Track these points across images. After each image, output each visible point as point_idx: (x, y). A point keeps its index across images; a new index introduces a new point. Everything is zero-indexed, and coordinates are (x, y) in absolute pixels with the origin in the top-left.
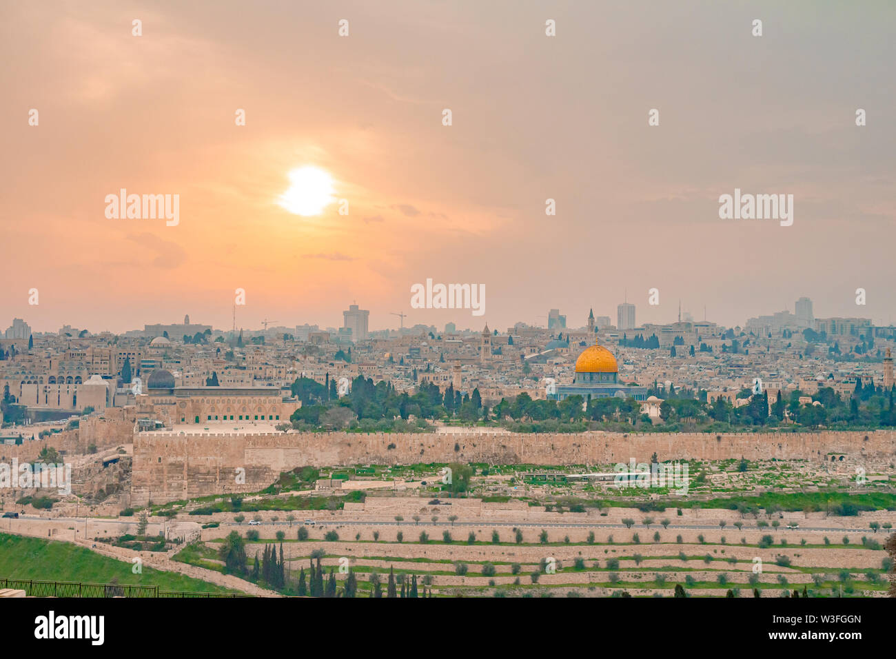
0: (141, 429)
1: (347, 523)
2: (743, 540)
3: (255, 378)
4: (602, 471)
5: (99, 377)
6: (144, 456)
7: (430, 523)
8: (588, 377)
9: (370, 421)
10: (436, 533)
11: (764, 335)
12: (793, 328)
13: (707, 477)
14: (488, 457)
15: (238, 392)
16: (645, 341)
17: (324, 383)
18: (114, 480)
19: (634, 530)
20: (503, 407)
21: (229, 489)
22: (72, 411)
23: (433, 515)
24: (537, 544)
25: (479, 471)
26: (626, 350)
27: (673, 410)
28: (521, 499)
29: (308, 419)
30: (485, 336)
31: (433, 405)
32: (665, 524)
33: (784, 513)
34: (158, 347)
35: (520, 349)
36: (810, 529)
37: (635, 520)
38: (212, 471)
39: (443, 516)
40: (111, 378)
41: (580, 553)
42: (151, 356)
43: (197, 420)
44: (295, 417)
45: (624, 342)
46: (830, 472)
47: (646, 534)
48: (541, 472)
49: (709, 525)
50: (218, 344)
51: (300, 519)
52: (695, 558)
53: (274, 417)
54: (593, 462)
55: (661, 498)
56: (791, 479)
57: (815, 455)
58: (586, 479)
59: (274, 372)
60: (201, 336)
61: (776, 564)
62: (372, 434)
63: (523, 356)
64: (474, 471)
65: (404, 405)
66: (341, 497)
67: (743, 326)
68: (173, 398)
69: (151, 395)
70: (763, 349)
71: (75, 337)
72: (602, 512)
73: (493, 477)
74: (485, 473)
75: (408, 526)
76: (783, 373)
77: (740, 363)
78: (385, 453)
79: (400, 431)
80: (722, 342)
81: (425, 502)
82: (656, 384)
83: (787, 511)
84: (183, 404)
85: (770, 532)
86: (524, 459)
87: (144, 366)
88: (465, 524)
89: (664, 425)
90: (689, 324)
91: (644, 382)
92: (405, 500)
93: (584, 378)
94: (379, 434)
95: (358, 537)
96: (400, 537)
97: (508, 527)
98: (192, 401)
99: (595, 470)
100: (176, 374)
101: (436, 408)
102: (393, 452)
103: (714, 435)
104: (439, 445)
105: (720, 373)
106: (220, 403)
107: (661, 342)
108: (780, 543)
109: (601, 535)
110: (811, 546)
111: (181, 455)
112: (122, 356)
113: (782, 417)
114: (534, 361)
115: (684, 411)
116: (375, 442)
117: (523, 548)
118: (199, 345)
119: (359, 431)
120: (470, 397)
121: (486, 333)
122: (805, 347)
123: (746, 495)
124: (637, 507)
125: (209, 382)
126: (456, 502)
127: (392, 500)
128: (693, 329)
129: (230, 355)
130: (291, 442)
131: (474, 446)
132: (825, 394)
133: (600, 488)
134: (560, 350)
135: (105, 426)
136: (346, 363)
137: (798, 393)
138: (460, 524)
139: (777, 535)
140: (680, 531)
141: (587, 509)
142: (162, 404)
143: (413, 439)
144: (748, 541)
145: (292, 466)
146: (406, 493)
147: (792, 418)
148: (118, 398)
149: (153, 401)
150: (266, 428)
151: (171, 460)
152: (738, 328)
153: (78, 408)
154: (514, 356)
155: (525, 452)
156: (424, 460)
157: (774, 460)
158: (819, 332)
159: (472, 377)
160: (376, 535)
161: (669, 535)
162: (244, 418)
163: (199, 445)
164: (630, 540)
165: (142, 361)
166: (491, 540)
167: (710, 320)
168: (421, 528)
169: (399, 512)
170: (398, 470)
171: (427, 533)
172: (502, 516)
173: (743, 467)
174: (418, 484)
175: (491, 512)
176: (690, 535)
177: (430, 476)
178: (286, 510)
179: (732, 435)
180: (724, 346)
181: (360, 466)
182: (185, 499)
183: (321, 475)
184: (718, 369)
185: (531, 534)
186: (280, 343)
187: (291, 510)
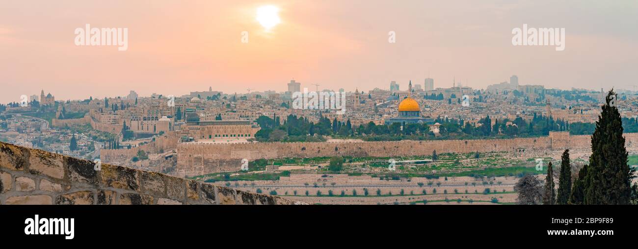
0: (183, 141)
1: (281, 187)
2: (476, 191)
3: (241, 117)
4: (409, 159)
5: (166, 117)
6: (182, 154)
7: (322, 187)
8: (404, 113)
9: (295, 136)
10: (325, 191)
11: (495, 93)
12: (508, 90)
13: (460, 161)
14: (352, 154)
15: (231, 123)
16: (437, 96)
17: (273, 118)
18: (170, 166)
19: (423, 188)
20: (361, 129)
21: (223, 170)
22: (154, 133)
23: (324, 182)
24: (376, 196)
25: (347, 160)
26: (427, 101)
27: (446, 129)
28: (368, 174)
29: (263, 136)
30: (356, 94)
31: (326, 128)
32: (439, 184)
33: (496, 177)
34: (194, 102)
35: (374, 101)
36: (507, 184)
37: (424, 183)
38: (215, 161)
39: (328, 183)
40: (171, 117)
41: (397, 200)
42: (191, 106)
43: (210, 137)
44: (258, 135)
45: (426, 97)
46: (518, 157)
47: (429, 190)
48: (379, 160)
49: (460, 185)
50: (224, 100)
51: (258, 185)
52: (453, 200)
53: (248, 135)
54: (405, 155)
55: (437, 172)
56: (499, 161)
57: (512, 150)
58: (401, 163)
59: (250, 114)
60: (216, 97)
61: (491, 202)
62: (293, 143)
63: (375, 104)
64: (345, 160)
65: (312, 128)
66: (279, 174)
67: (485, 89)
68: (198, 127)
69: (188, 125)
70: (494, 100)
71: (157, 98)
72: (408, 180)
73: (355, 163)
74: (350, 162)
75: (311, 188)
76: (502, 111)
77: (482, 106)
78: (300, 152)
79: (308, 141)
80: (474, 96)
81: (320, 176)
82: (439, 117)
83: (497, 176)
84: (203, 129)
85: (489, 187)
86: (370, 154)
87: (187, 111)
88: (340, 187)
89: (441, 136)
90: (459, 88)
91: (434, 116)
92: (310, 175)
93: (403, 114)
94: (297, 143)
95: (286, 193)
96: (307, 193)
97: (361, 188)
98: (208, 128)
99: (405, 159)
100: (202, 115)
101: (328, 130)
102: (305, 152)
103: (464, 141)
104: (327, 148)
105: (472, 111)
106: (221, 129)
107: (444, 96)
108: (493, 192)
109: (407, 191)
110: (507, 193)
111: (200, 154)
112: (177, 107)
113: (497, 132)
114: (381, 106)
115: (451, 129)
116: (295, 146)
117: (369, 198)
118: (214, 101)
119: (288, 142)
120: (346, 124)
121: (357, 93)
122: (513, 98)
123: (479, 169)
124: (426, 177)
125: (217, 118)
126: (336, 176)
127: (304, 175)
128: (461, 90)
129: (229, 106)
130: (253, 147)
131: (345, 148)
132: (519, 120)
133: (407, 167)
134: (394, 101)
135: (167, 140)
136: (286, 109)
137: (506, 120)
138: (337, 187)
139: (492, 188)
140: (446, 188)
141: (401, 178)
142: (193, 129)
143: (315, 145)
144: (478, 192)
145: (254, 159)
146: (310, 172)
147: (502, 132)
148: (175, 127)
149: (189, 128)
150: (243, 140)
151: (196, 156)
152: (482, 90)
153: (156, 132)
154: (371, 104)
155: (370, 151)
156: (320, 155)
157: (492, 152)
158: (520, 92)
159: (349, 115)
160: (295, 193)
161: (440, 190)
162: (233, 136)
163: (209, 149)
164: (421, 193)
165: (187, 109)
166: (352, 194)
167: (469, 86)
168: (317, 189)
169: (307, 181)
170: (307, 161)
171: (320, 191)
172: (358, 182)
173: (477, 156)
174: (317, 167)
175: (353, 180)
176: (451, 190)
177: (322, 163)
178: (251, 180)
179: (472, 141)
180: (475, 99)
181: (288, 158)
182: (202, 175)
183: (268, 163)
184: (471, 110)
185: (372, 191)
186: (254, 99)
187: (253, 180)
